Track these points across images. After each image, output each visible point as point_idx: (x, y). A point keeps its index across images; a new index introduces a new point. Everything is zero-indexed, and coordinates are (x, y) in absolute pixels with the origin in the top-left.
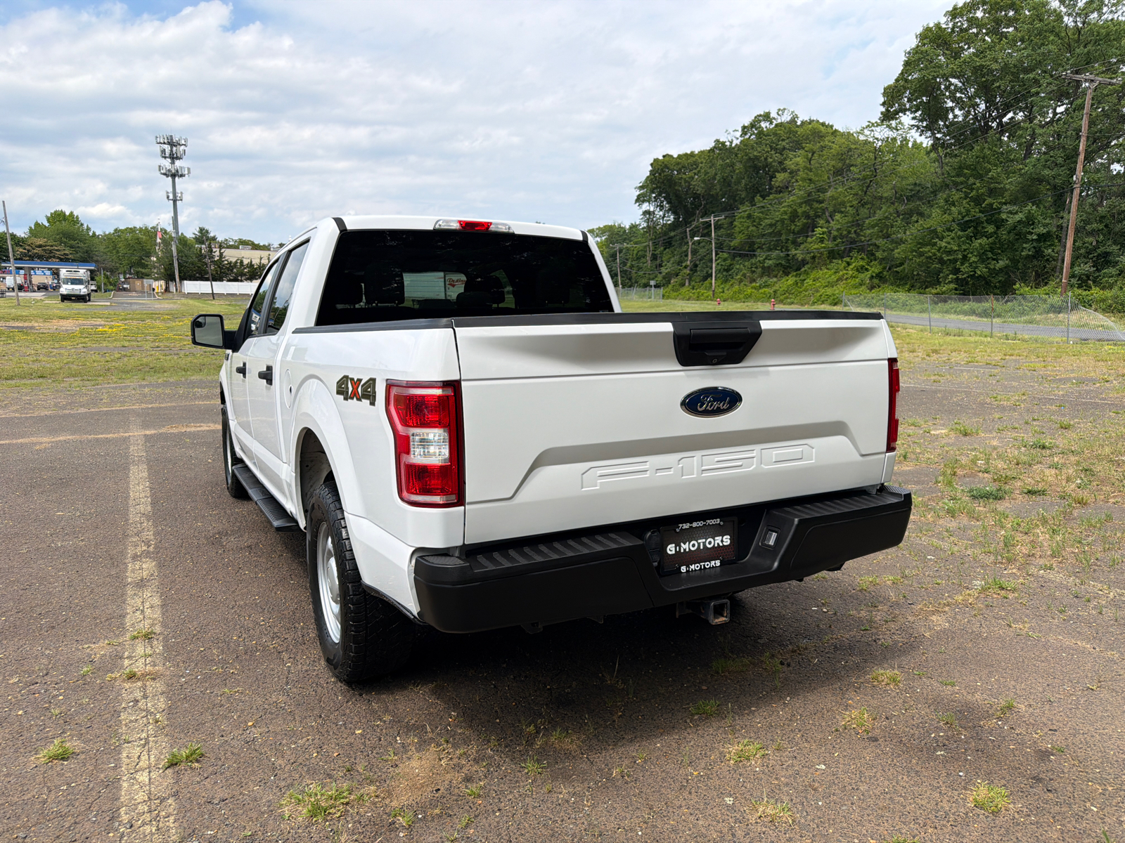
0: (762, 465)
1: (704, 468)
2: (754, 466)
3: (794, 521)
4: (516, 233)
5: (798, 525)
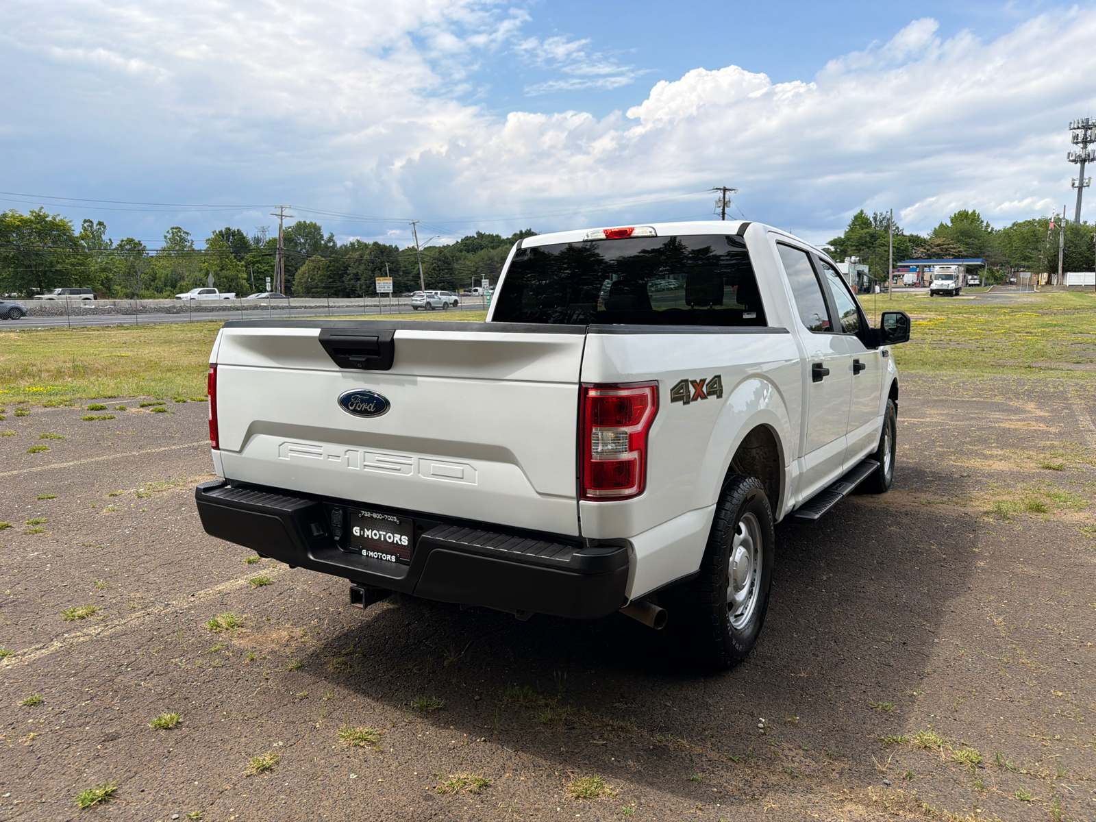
0: (420, 475)
1: (366, 463)
2: (412, 474)
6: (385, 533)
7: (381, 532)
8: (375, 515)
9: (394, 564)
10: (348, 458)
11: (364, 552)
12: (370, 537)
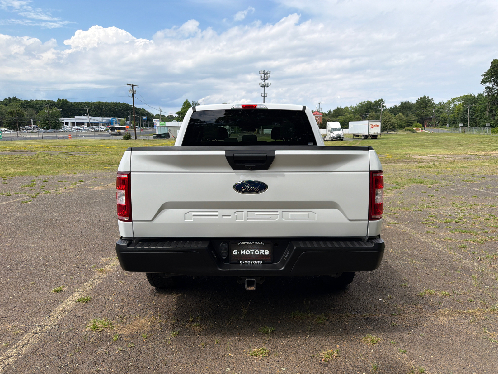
0: (283, 219)
1: (248, 217)
2: (278, 219)
3: (294, 247)
4: (268, 109)
5: (295, 250)
6: (254, 251)
7: (251, 251)
8: (248, 243)
9: (261, 265)
10: (236, 216)
11: (241, 262)
12: (244, 254)
